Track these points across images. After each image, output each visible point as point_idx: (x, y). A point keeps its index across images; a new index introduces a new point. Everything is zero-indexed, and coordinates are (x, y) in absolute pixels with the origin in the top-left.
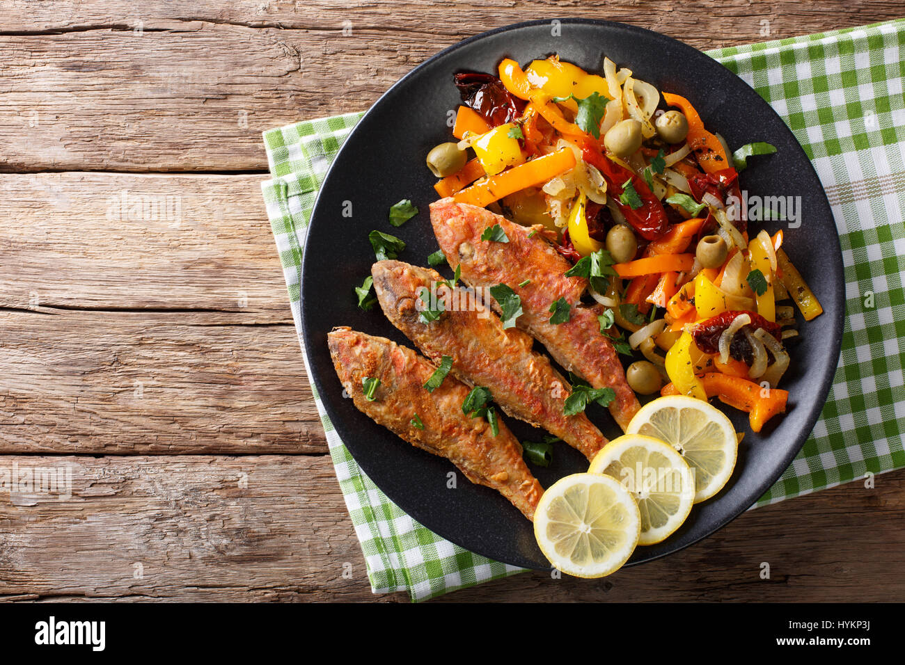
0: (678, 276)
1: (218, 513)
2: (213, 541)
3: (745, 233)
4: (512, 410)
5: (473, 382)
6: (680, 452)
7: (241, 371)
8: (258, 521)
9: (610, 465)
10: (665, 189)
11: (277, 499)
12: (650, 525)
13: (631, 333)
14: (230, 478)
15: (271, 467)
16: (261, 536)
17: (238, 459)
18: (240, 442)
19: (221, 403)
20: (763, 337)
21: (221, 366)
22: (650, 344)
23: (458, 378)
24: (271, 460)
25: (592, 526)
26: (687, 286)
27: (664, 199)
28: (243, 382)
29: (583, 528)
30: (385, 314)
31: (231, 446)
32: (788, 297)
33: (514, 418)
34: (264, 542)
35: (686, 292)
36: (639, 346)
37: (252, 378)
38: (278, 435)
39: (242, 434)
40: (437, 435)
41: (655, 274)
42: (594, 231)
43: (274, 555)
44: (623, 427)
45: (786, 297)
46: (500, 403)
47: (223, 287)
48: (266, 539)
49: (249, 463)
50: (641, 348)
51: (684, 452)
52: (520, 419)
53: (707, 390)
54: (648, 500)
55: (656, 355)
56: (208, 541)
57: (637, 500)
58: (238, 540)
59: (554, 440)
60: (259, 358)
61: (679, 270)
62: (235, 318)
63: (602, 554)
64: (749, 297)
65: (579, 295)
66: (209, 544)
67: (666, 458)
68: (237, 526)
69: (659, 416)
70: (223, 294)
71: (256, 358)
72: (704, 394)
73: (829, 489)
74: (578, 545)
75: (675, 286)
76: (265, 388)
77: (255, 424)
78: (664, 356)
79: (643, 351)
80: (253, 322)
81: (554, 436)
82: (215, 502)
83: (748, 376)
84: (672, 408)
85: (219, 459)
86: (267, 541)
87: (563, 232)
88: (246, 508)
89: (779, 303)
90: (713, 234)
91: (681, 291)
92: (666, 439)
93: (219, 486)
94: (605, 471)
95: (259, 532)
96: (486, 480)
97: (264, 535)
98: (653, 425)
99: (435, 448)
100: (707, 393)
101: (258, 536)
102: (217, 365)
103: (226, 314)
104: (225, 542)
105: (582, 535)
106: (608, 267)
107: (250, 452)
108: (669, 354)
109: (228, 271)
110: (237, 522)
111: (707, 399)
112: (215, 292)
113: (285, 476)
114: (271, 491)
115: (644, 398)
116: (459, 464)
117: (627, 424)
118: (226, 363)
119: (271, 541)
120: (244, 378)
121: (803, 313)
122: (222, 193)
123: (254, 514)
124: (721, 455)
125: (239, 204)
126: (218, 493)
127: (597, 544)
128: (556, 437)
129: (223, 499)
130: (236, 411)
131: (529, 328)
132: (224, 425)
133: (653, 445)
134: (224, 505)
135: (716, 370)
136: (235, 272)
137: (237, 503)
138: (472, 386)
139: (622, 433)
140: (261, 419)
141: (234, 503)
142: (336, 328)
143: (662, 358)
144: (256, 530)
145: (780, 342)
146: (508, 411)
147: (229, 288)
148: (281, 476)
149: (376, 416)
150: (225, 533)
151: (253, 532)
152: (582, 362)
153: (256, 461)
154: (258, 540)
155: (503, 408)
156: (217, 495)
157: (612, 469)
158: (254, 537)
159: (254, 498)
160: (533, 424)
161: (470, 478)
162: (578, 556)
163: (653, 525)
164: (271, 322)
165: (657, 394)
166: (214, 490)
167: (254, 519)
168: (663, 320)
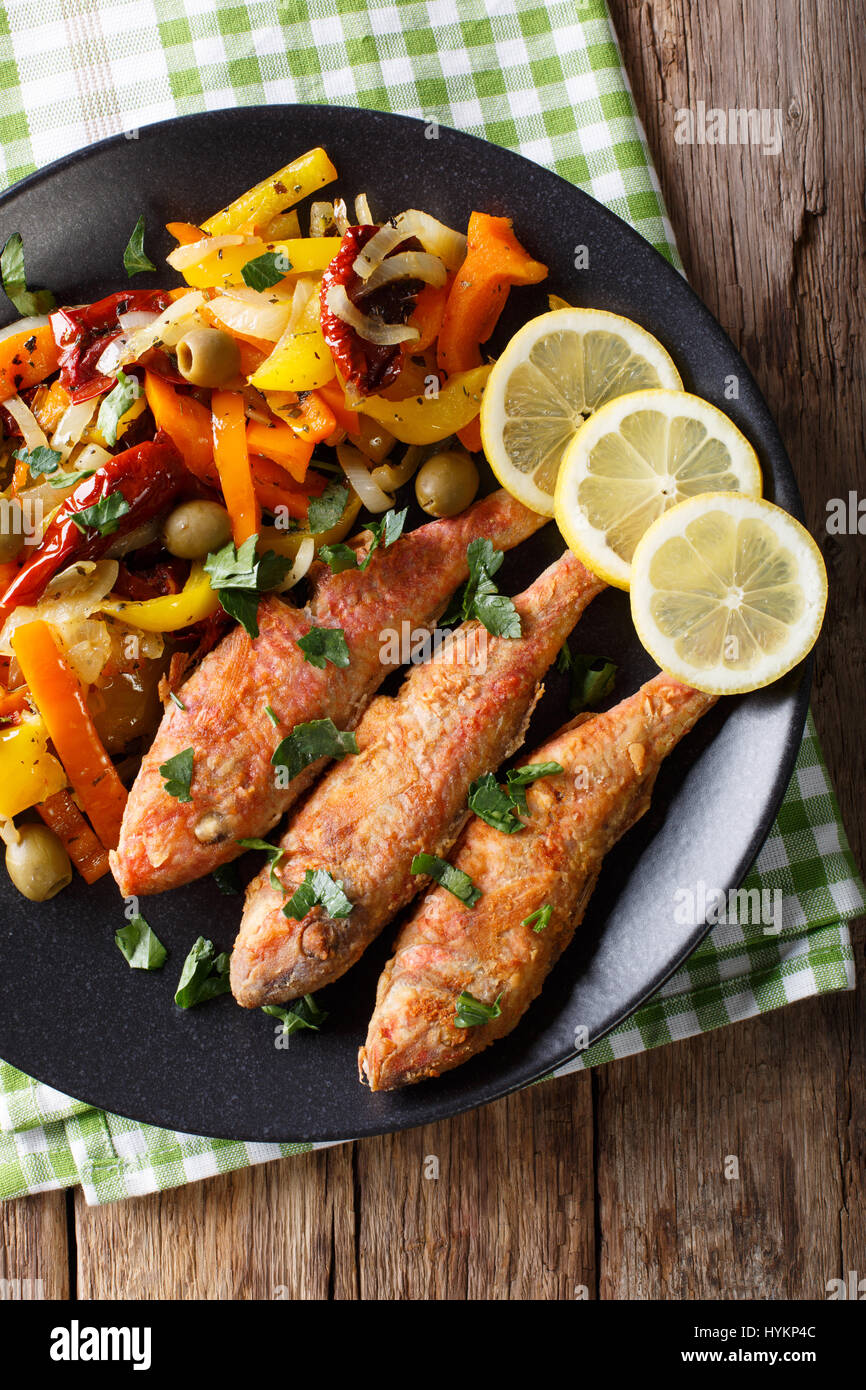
0: (255, 423)
1: (705, 1269)
2: (758, 1278)
3: (173, 294)
4: (513, 737)
5: (461, 811)
6: (586, 416)
7: (443, 1234)
8: (718, 1195)
9: (614, 550)
10: (91, 447)
11: (678, 1164)
12: (724, 473)
13: (363, 508)
14: (641, 1249)
15: (621, 1175)
16: (746, 1189)
17: (607, 1236)
18: (574, 1232)
19: (502, 1271)
20: (369, 260)
21: (433, 1271)
22: (384, 473)
23: (454, 841)
24: (606, 1174)
25: (729, 585)
26: (274, 405)
27: (109, 449)
28: (462, 1230)
29: (734, 600)
30: (333, 981)
31: (583, 1250)
32: (294, 212)
33: (527, 731)
34: (757, 1185)
35: (285, 407)
36: (388, 494)
37: (455, 1214)
38: (561, 1164)
39: (559, 1228)
40: (561, 879)
41: (252, 466)
42: (171, 584)
43: (781, 1166)
44: (540, 522)
45: (293, 217)
46: (500, 760)
47: (286, 1271)
48: (752, 1179)
49: (613, 1217)
50: (391, 490)
51: (588, 409)
52: (528, 720)
53: (470, 366)
54: (678, 478)
55: (405, 461)
56: (757, 1288)
57: (679, 500)
58: (755, 1235)
59: (566, 652)
60: (418, 1201)
61: (243, 420)
62: (345, 1249)
63: (783, 564)
64: (294, 287)
65: (293, 612)
66: (763, 1284)
67: (600, 442)
68: (729, 1235)
69: (520, 455)
70: (299, 1270)
71: (418, 1208)
72: (477, 373)
73: (648, 135)
74: (764, 610)
75: (273, 426)
76: (473, 1192)
77: (541, 1206)
78: (406, 446)
79: (397, 486)
80: (350, 1214)
81: (560, 655)
82: (684, 1276)
83: (442, 287)
84: (506, 431)
85: (606, 1271)
86: (756, 1178)
87: (173, 640)
88: (696, 1218)
89: (305, 231)
90: (175, 356)
91: (283, 415)
92: (561, 442)
93: (655, 1268)
94: (624, 558)
95: (740, 1195)
96: (643, 784)
97: (746, 1185)
98: (537, 468)
99: (586, 882)
100: (475, 366)
101: (746, 1195)
102: (432, 1280)
103: (338, 1267)
104: (758, 1257)
105: (747, 603)
106: (239, 558)
107: (591, 1215)
108: (404, 438)
109: (258, 1265)
110: (722, 1236)
111: (487, 367)
112: (295, 1284)
113: (636, 1150)
114: (664, 1173)
115: (487, 484)
116: (615, 835)
117: (536, 515)
118: (428, 1264)
119: (756, 1171)
120: (455, 1230)
121: (322, 185)
122: (110, 1274)
123: (706, 1204)
124: (594, 338)
125: (131, 1244)
126: (669, 1270)
127: (763, 573)
128: (561, 651)
129: (680, 1260)
130: (517, 1241)
131: (357, 705)
132: (543, 1263)
133: (574, 466)
134: (690, 1259)
135: (433, 348)
136: (259, 1250)
137: (686, 1234)
138: (468, 814)
139: (551, 525)
140: (532, 1196)
141: (687, 1244)
142: (361, 1077)
143: (410, 449)
144: (736, 1201)
145: (378, 229)
146: (515, 744)
147: (288, 1259)
148: (636, 1156)
149: (528, 996)
150: (742, 1258)
151: (740, 1203)
152: (419, 601)
153: (609, 1202)
154: (755, 1195)
155: (508, 754)
156: (672, 1273)
157: (621, 545)
158: (748, 1202)
159: (678, 1206)
160: (539, 695)
161: (642, 813)
162: (784, 608)
163: (726, 468)
164: (350, 1181)
165: (479, 459)
166: (661, 1277)
167: (715, 1204)
168: (338, 449)
